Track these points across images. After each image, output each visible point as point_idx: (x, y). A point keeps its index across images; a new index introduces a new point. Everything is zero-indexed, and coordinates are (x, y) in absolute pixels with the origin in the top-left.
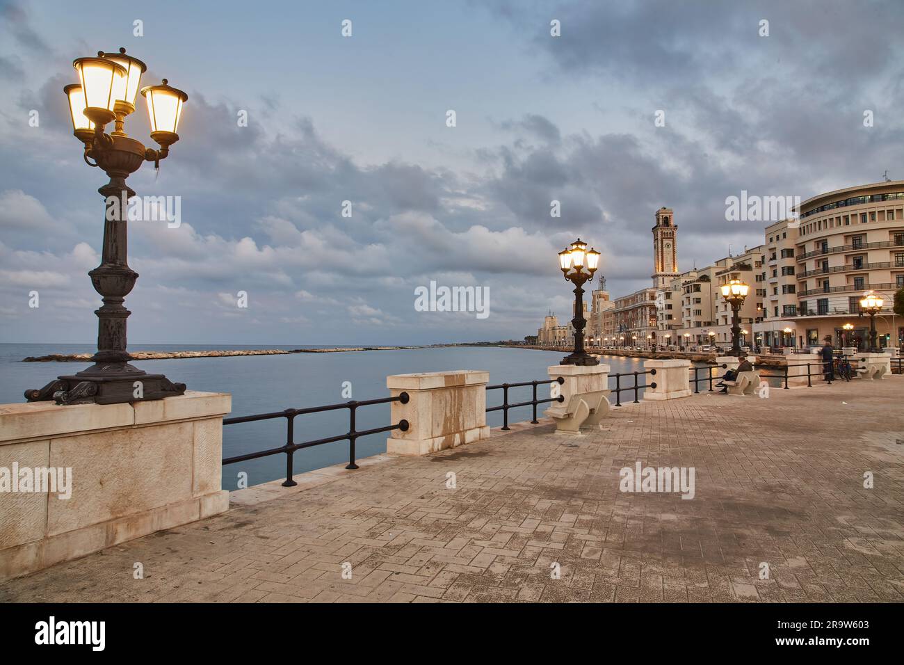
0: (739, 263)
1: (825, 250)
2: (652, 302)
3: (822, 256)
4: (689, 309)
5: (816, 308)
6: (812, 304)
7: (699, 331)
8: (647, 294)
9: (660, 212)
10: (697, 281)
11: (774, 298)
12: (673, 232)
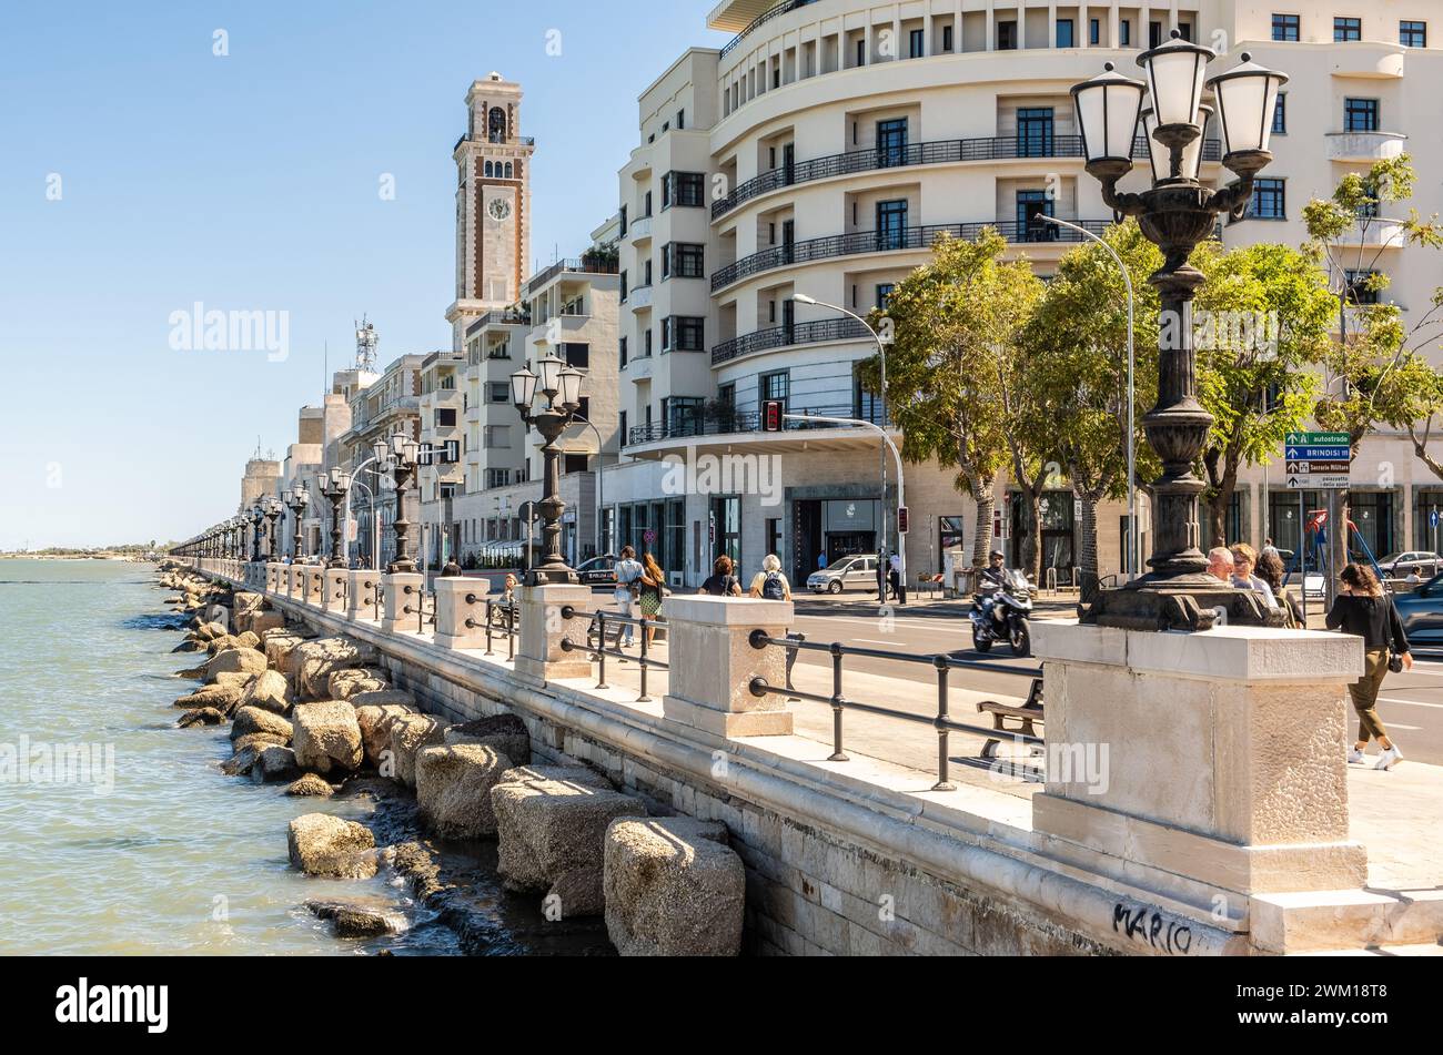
1: (788, 175)
2: (415, 401)
3: (773, 197)
9: (478, 88)
11: (642, 369)
12: (518, 164)
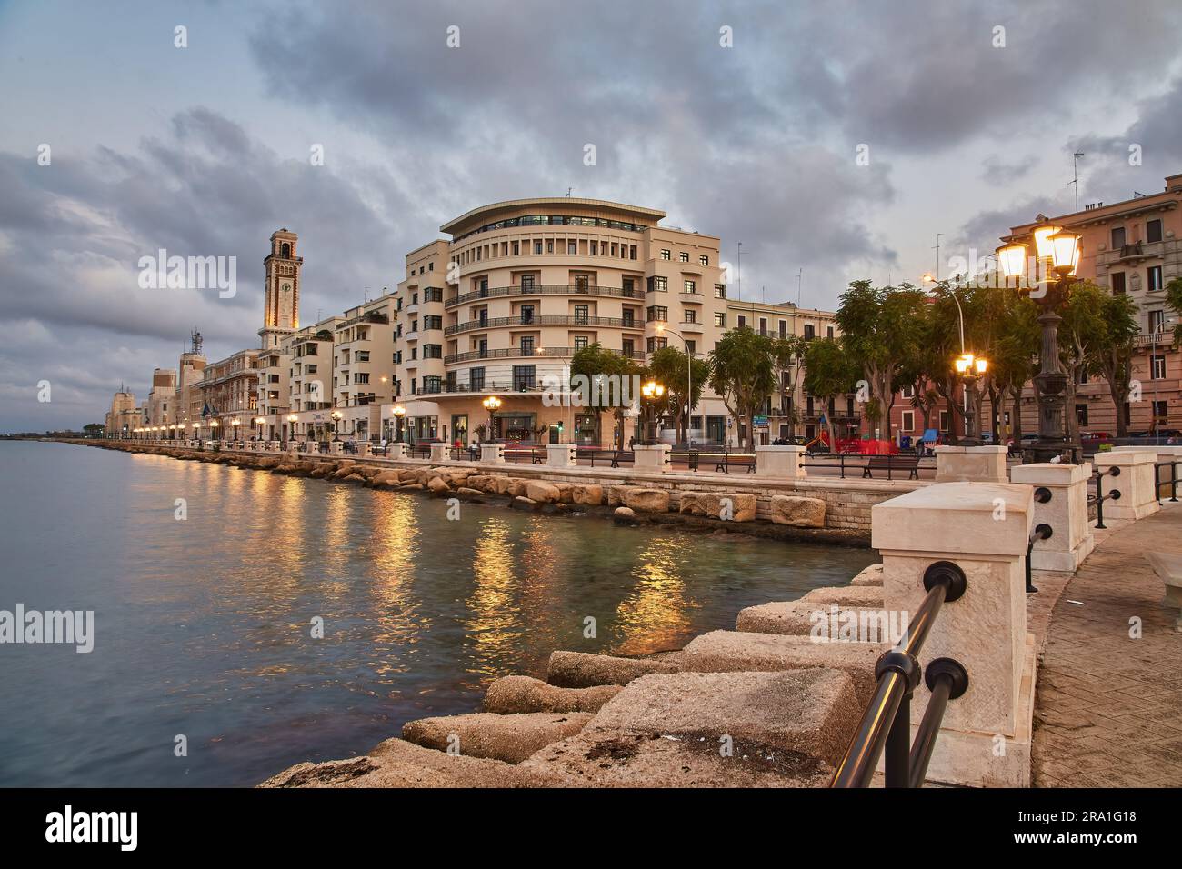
0: (372, 311)
1: (484, 293)
2: (253, 371)
3: (479, 301)
4: (298, 382)
5: (468, 381)
6: (463, 377)
7: (310, 417)
8: (247, 359)
9: (277, 234)
10: (314, 338)
11: (412, 364)
12: (295, 268)
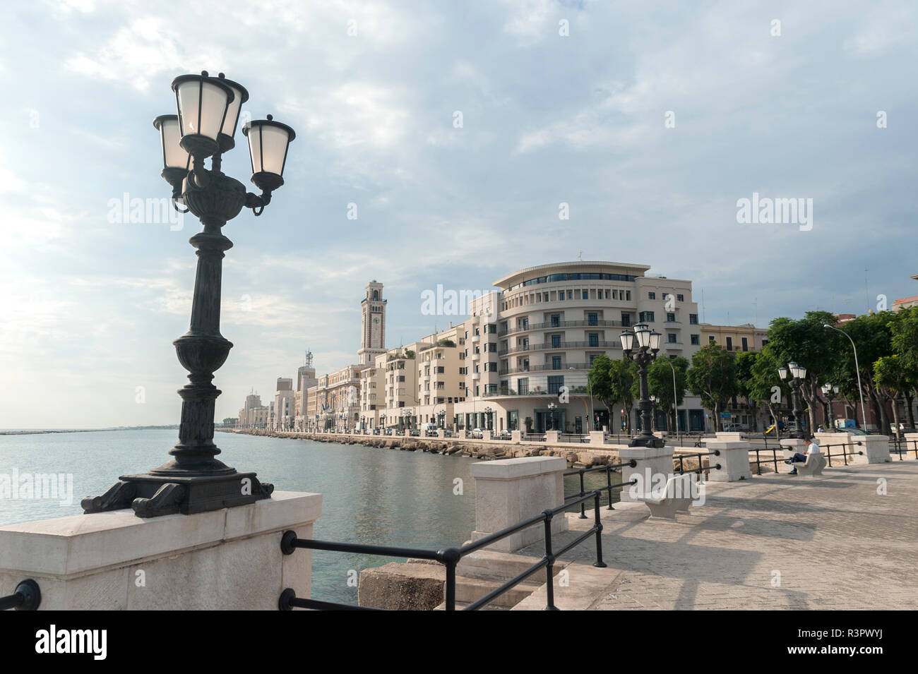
0: (444, 339)
1: (526, 327)
2: (356, 380)
3: (522, 333)
4: (392, 388)
5: (517, 388)
6: (513, 385)
9: (370, 284)
10: (402, 357)
11: (476, 376)
12: (382, 307)
